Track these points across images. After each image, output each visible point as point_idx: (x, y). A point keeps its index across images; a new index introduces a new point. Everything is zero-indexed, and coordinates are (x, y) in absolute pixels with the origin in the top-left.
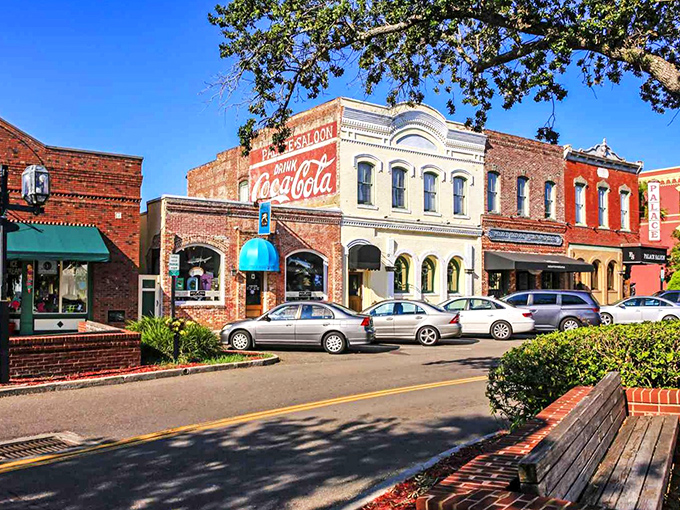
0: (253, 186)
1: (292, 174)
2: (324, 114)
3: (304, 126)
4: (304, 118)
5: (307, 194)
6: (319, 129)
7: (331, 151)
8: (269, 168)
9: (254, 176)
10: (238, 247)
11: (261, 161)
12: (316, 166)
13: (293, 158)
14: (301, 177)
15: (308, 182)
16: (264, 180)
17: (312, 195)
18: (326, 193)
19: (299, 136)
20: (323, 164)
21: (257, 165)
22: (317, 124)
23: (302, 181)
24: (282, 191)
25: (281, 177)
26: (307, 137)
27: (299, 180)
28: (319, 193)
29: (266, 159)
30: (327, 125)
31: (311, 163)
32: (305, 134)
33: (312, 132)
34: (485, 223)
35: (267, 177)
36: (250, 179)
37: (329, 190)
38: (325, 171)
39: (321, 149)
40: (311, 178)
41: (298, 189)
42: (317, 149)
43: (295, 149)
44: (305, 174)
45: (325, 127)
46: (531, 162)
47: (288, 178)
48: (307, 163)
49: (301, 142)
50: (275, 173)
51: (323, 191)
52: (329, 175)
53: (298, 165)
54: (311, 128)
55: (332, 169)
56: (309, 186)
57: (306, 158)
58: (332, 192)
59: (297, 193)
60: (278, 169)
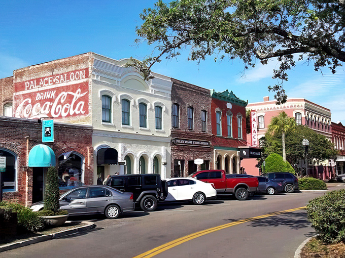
0: (16, 108)
1: (52, 100)
2: (78, 62)
3: (62, 69)
4: (61, 63)
5: (64, 114)
6: (75, 72)
7: (84, 87)
8: (31, 95)
9: (18, 101)
10: (27, 151)
11: (24, 90)
12: (73, 97)
13: (53, 89)
14: (59, 103)
15: (65, 106)
16: (27, 103)
17: (69, 115)
18: (80, 114)
19: (57, 75)
20: (77, 95)
21: (21, 93)
22: (73, 68)
23: (60, 106)
24: (42, 111)
25: (42, 102)
26: (64, 76)
27: (58, 104)
28: (75, 114)
29: (28, 89)
30: (81, 70)
31: (68, 94)
32: (62, 74)
33: (68, 74)
34: (172, 134)
35: (30, 102)
36: (14, 102)
37: (83, 112)
38: (80, 99)
39: (77, 85)
40: (68, 104)
41: (57, 111)
42: (73, 85)
43: (54, 83)
44: (62, 101)
45: (79, 71)
46: (195, 98)
47: (48, 103)
48: (65, 94)
49: (59, 79)
50: (37, 99)
51: (77, 112)
52: (83, 103)
53: (57, 95)
54: (68, 71)
55: (85, 99)
56: (66, 110)
57: (64, 90)
58: (85, 114)
59: (56, 113)
60: (39, 97)
